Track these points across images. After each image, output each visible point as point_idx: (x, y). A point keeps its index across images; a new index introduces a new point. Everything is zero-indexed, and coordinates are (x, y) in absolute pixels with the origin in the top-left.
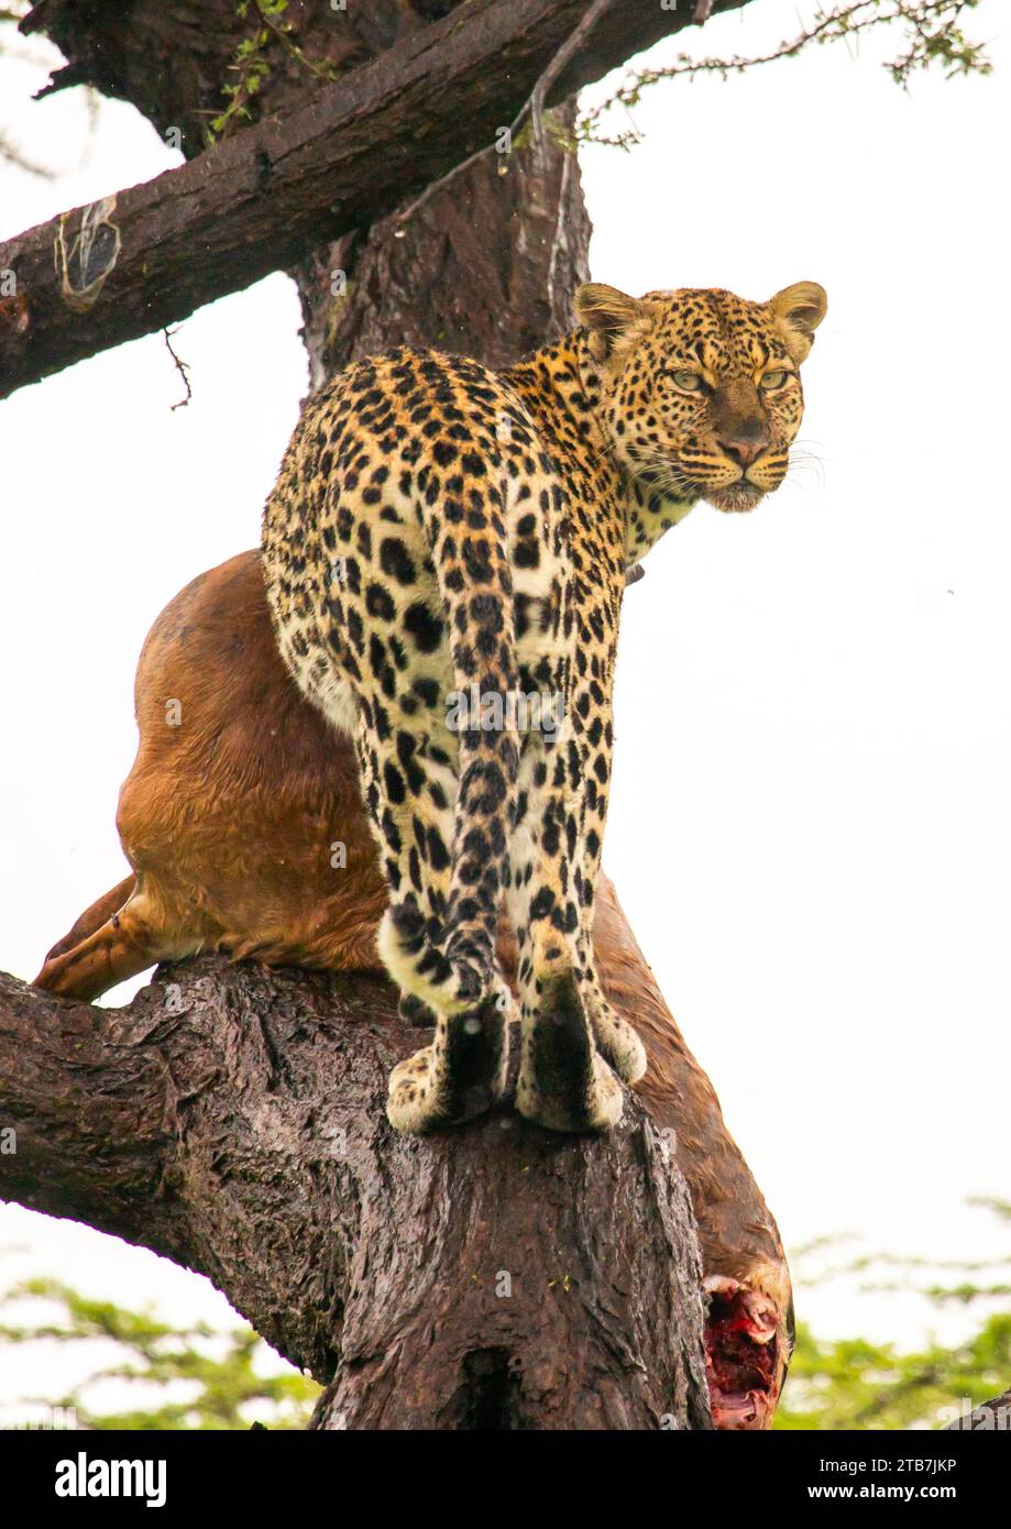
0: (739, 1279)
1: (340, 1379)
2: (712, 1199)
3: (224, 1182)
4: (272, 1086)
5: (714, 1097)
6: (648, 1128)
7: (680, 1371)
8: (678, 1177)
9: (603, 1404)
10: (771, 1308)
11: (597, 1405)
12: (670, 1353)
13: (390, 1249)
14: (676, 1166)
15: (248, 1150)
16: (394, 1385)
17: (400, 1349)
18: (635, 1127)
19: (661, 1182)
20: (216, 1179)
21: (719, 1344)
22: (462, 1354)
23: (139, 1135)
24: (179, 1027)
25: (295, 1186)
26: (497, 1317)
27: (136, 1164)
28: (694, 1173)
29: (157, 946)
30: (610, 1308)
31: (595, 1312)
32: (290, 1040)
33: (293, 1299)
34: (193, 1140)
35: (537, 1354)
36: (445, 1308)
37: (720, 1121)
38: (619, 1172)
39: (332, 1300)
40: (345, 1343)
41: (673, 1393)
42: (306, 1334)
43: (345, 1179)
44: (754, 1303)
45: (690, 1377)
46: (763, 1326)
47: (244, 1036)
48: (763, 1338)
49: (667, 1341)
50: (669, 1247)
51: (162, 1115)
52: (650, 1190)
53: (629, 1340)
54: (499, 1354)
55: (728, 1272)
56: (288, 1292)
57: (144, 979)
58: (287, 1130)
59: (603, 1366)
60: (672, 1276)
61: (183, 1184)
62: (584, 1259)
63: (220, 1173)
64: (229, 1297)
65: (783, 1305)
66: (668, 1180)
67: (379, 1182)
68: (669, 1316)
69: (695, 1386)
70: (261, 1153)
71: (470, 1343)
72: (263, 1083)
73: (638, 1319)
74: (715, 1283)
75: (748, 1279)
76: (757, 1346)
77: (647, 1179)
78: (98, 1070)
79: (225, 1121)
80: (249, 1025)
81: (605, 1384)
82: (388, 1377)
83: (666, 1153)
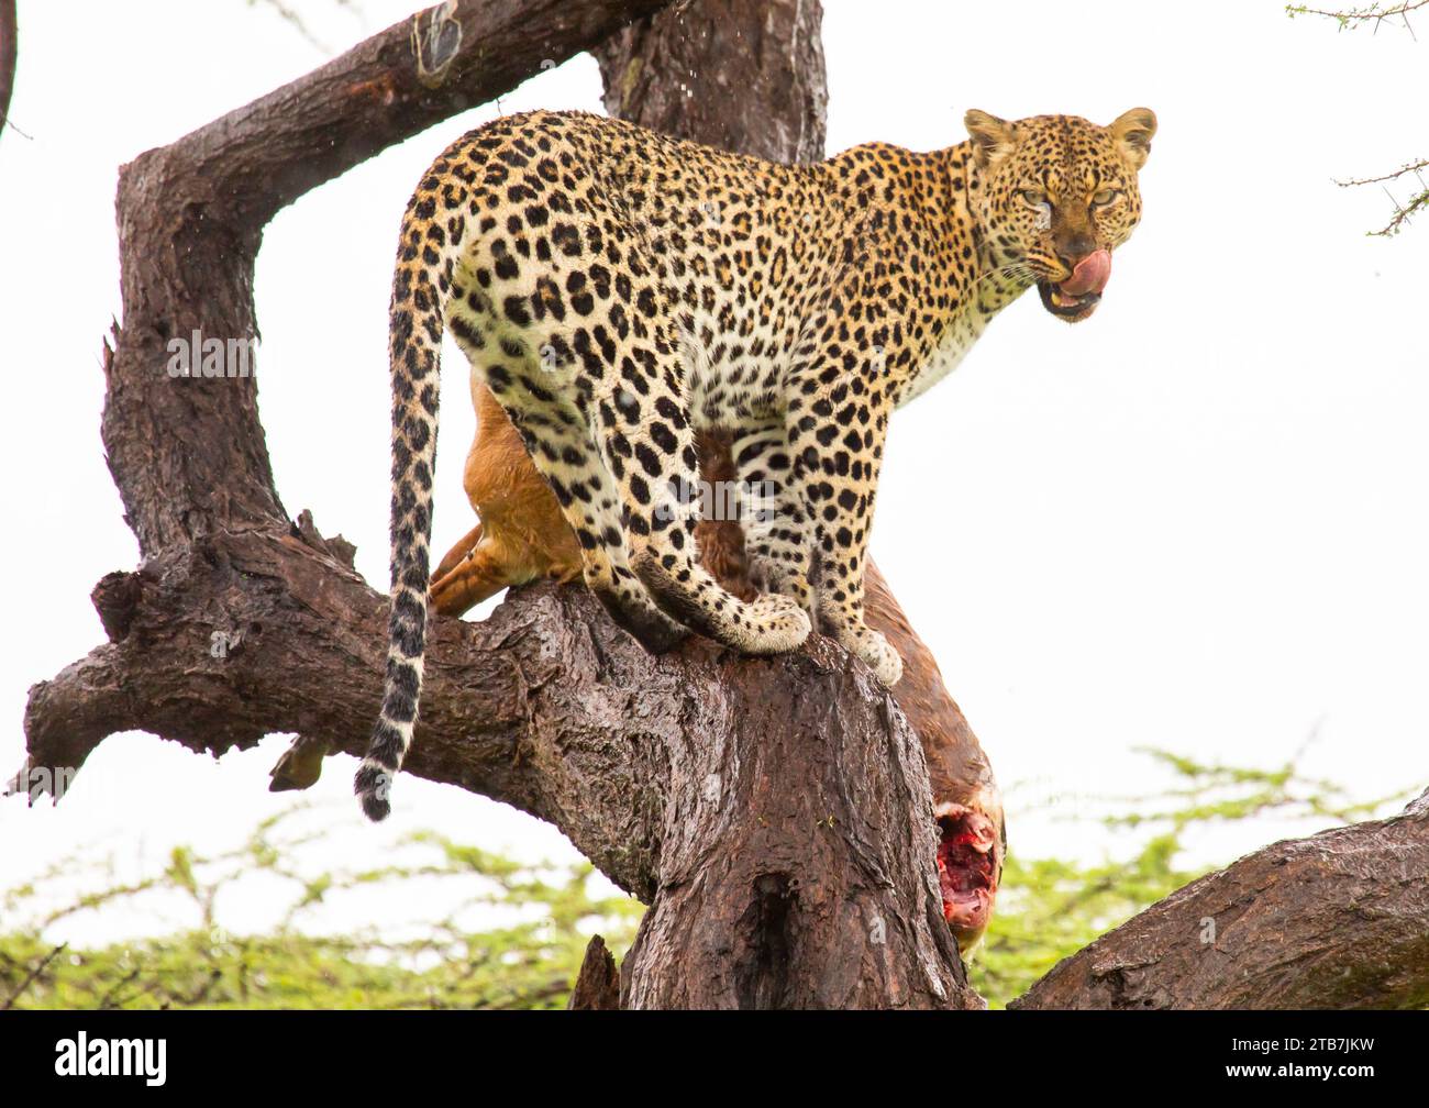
0: (964, 805)
1: (660, 899)
3: (565, 752)
4: (599, 678)
6: (889, 701)
7: (920, 886)
8: (914, 738)
9: (862, 913)
10: (989, 825)
11: (858, 914)
12: (912, 872)
13: (694, 800)
14: (911, 730)
15: (583, 727)
16: (701, 902)
17: (705, 875)
18: (879, 700)
19: (901, 742)
20: (559, 750)
21: (950, 854)
22: (752, 878)
23: (499, 718)
24: (527, 635)
25: (620, 754)
26: (779, 849)
27: (497, 740)
28: (925, 726)
30: (865, 840)
31: (854, 843)
32: (612, 642)
33: (621, 840)
34: (540, 720)
35: (809, 876)
36: (738, 843)
37: (940, 683)
38: (868, 735)
39: (651, 840)
40: (663, 873)
41: (915, 904)
42: (632, 866)
43: (658, 747)
44: (975, 822)
45: (928, 890)
46: (983, 839)
47: (577, 641)
48: (984, 848)
49: (909, 863)
50: (909, 792)
51: (516, 702)
52: (892, 751)
53: (880, 863)
54: (781, 878)
55: (955, 800)
56: (617, 834)
57: (499, 598)
58: (612, 711)
59: (860, 883)
60: (912, 813)
61: (533, 754)
62: (844, 803)
63: (562, 745)
64: (572, 839)
66: (906, 741)
67: (684, 749)
68: (910, 845)
69: (931, 897)
70: (593, 729)
71: (758, 869)
72: (593, 675)
73: (887, 848)
74: (945, 809)
75: (970, 804)
76: (980, 854)
77: (889, 741)
78: (466, 669)
79: (564, 706)
80: (580, 631)
81: (863, 898)
82: (697, 898)
83: (904, 721)
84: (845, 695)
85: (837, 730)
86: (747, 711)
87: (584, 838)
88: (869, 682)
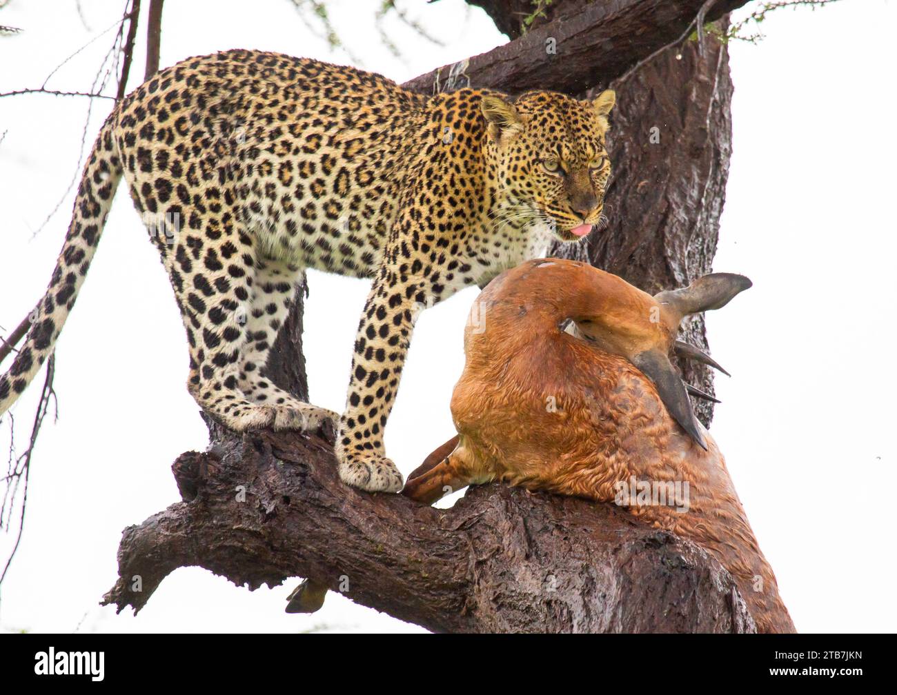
3: (499, 609)
4: (527, 557)
5: (774, 578)
6: (735, 593)
8: (750, 621)
14: (749, 614)
15: (512, 591)
18: (727, 591)
19: (741, 622)
20: (495, 606)
23: (454, 580)
24: (478, 521)
25: (537, 613)
27: (451, 596)
28: (760, 619)
29: (469, 476)
32: (539, 532)
34: (482, 582)
37: (776, 591)
38: (717, 616)
43: (565, 611)
47: (514, 528)
51: (467, 569)
52: (734, 628)
57: (461, 493)
58: (534, 581)
61: (476, 608)
63: (497, 603)
66: (745, 622)
67: (584, 614)
70: (520, 593)
72: (523, 555)
77: (732, 621)
78: (433, 542)
79: (501, 575)
80: (517, 522)
83: (744, 607)
84: (703, 585)
85: (694, 611)
86: (631, 590)
88: (721, 578)
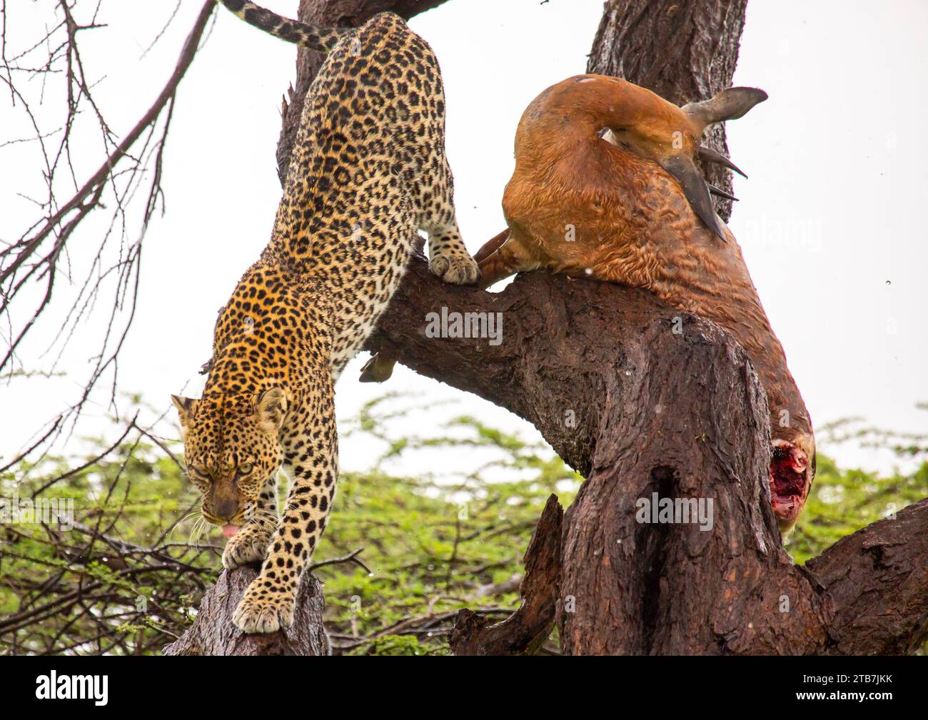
0: (790, 441)
1: (592, 476)
2: (779, 403)
3: (542, 379)
4: (568, 335)
5: (783, 353)
6: (748, 365)
7: (757, 482)
8: (762, 390)
9: (718, 496)
10: (805, 456)
11: (715, 497)
12: (753, 473)
13: (619, 416)
14: (761, 384)
15: (554, 364)
16: (617, 481)
17: (622, 463)
18: (742, 364)
19: (753, 391)
20: (539, 377)
21: (778, 471)
22: (650, 468)
23: (504, 354)
24: (525, 304)
25: (576, 383)
26: (669, 452)
27: (501, 368)
28: (771, 389)
29: (518, 264)
30: (724, 451)
31: (717, 452)
32: (578, 313)
33: (572, 437)
34: (528, 356)
35: (687, 470)
36: (644, 446)
37: (785, 364)
38: (732, 386)
39: (591, 439)
40: (596, 459)
41: (753, 493)
42: (578, 454)
44: (796, 453)
45: (762, 486)
46: (800, 465)
47: (556, 310)
48: (800, 470)
49: (751, 468)
50: (755, 424)
51: (515, 345)
52: (747, 397)
53: (733, 467)
54: (669, 470)
55: (784, 438)
56: (570, 433)
57: (511, 279)
58: (574, 356)
59: (719, 478)
60: (756, 437)
61: (523, 379)
62: (713, 426)
63: (541, 375)
64: (543, 434)
65: (811, 455)
66: (757, 391)
67: (616, 384)
68: (753, 456)
69: (764, 490)
70: (561, 366)
71: (655, 463)
72: (564, 333)
73: (737, 457)
74: (777, 443)
75: (794, 441)
76: (797, 474)
77: (746, 390)
79: (544, 350)
80: (558, 305)
81: (720, 487)
82: (615, 477)
83: (757, 378)
84: (721, 359)
85: (713, 381)
86: (657, 364)
87: (551, 432)
88: (736, 352)
